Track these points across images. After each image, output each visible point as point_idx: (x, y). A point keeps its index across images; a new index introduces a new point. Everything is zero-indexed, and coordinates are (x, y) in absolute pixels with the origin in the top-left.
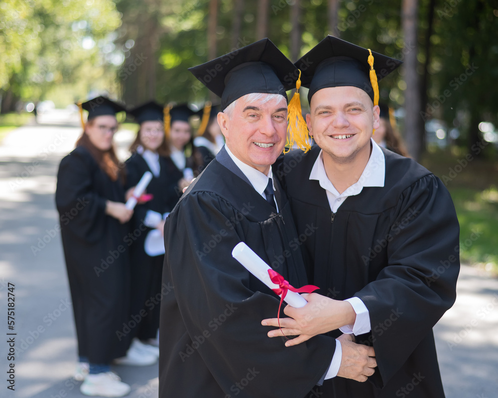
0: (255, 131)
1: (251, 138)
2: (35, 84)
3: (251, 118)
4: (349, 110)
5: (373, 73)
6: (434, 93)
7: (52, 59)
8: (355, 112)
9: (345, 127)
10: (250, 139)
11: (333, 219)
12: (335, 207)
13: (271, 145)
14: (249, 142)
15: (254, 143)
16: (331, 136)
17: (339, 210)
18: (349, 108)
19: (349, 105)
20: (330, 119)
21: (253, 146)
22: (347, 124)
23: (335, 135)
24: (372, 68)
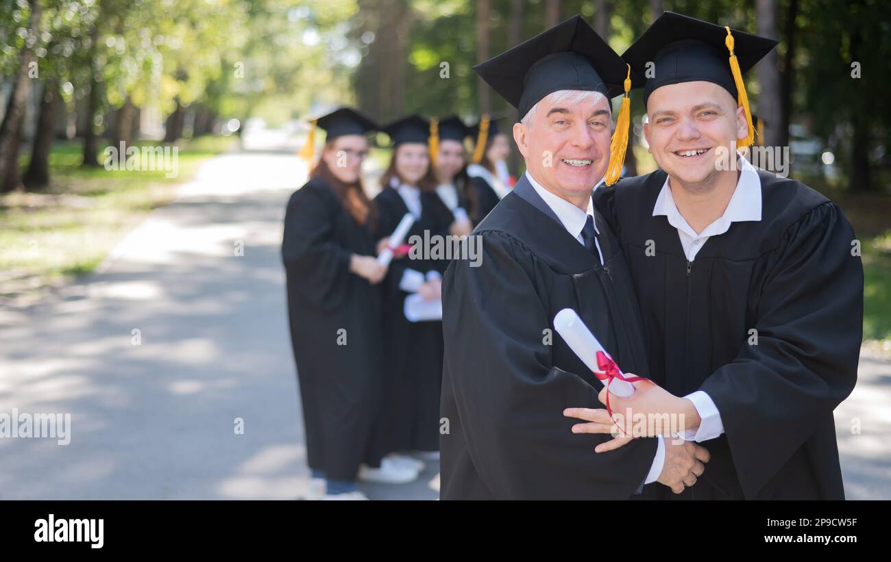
0: (565, 143)
1: (559, 153)
2: (239, 95)
3: (557, 125)
4: (699, 115)
5: (734, 61)
6: (800, 98)
7: (261, 60)
8: (708, 117)
9: (693, 139)
10: (558, 155)
11: (689, 271)
12: (691, 253)
13: (588, 162)
14: (557, 159)
15: (563, 160)
16: (676, 153)
17: (697, 257)
18: (702, 113)
19: (698, 108)
20: (672, 130)
21: (562, 164)
22: (697, 135)
23: (681, 151)
24: (732, 53)
